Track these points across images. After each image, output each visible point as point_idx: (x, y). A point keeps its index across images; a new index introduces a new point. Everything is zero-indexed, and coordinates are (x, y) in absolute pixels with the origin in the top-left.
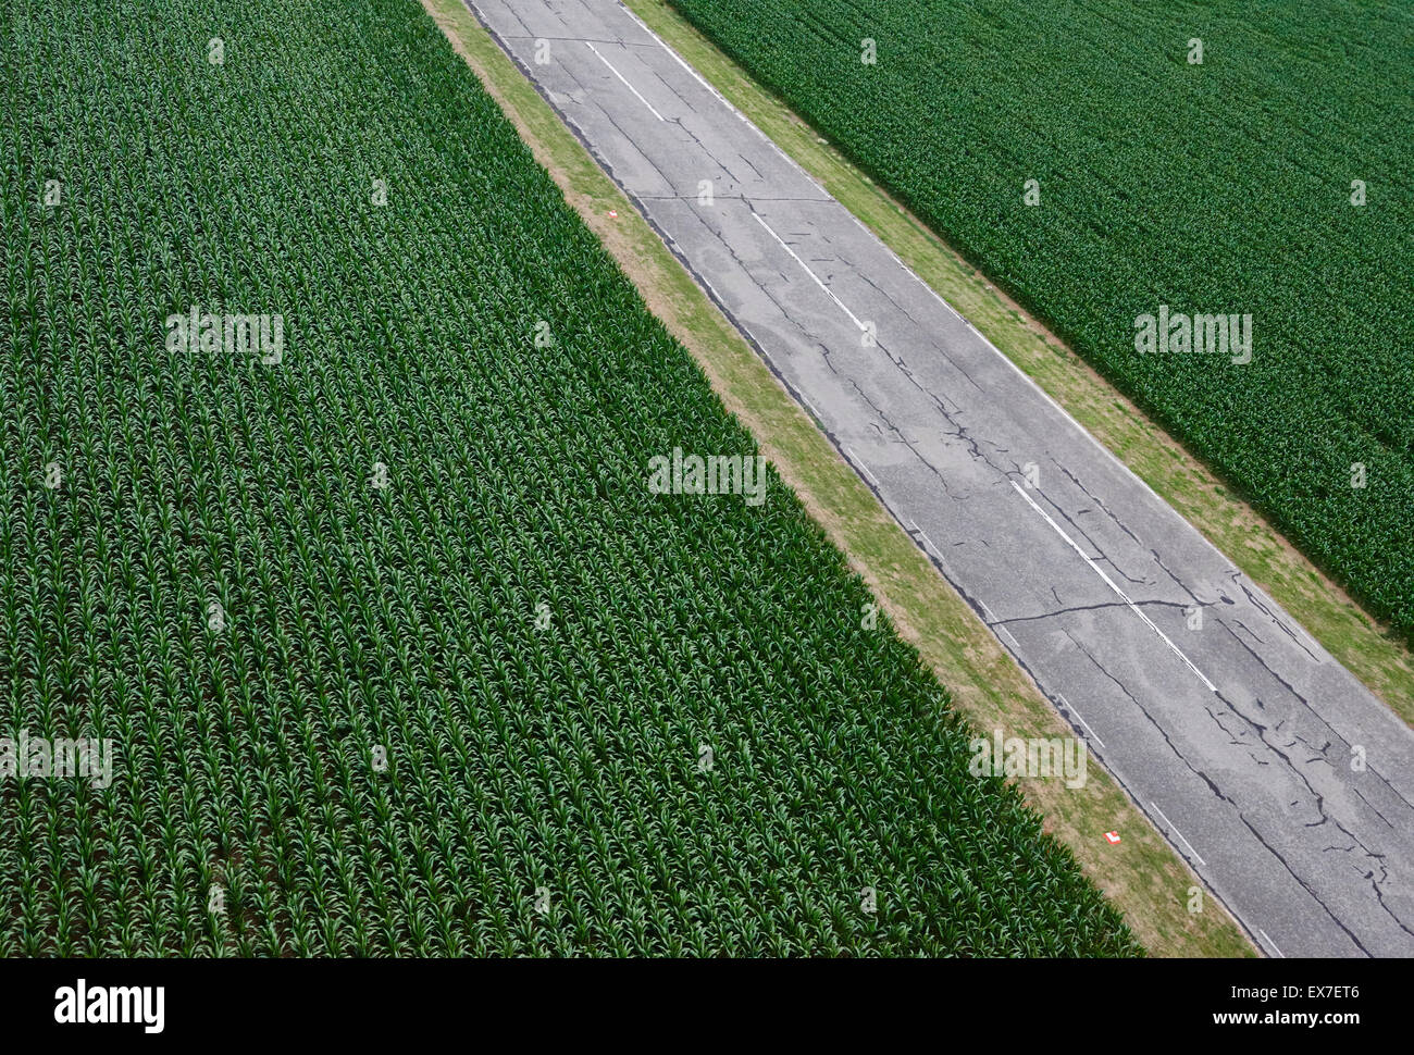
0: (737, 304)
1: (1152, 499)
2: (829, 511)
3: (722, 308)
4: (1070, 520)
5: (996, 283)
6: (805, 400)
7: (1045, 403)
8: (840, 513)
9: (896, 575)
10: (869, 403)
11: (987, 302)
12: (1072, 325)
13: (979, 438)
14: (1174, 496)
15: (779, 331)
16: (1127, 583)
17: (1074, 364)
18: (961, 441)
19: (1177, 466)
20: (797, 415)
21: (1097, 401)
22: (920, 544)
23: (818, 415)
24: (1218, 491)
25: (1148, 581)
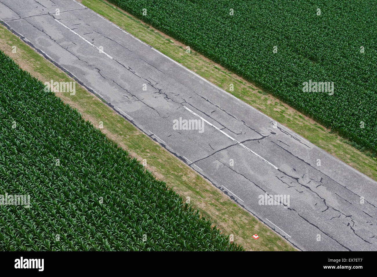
0: (57, 58)
1: (237, 101)
2: (116, 135)
3: (52, 61)
4: (209, 116)
5: (159, 29)
6: (95, 92)
7: (189, 73)
8: (121, 135)
9: (149, 155)
10: (121, 87)
11: (157, 38)
12: (191, 40)
13: (167, 92)
14: (245, 98)
15: (77, 66)
16: (236, 136)
17: (196, 55)
18: (161, 95)
19: (243, 86)
20: (94, 99)
21: (207, 67)
22: (155, 139)
23: (102, 97)
24: (259, 92)
25: (243, 133)
